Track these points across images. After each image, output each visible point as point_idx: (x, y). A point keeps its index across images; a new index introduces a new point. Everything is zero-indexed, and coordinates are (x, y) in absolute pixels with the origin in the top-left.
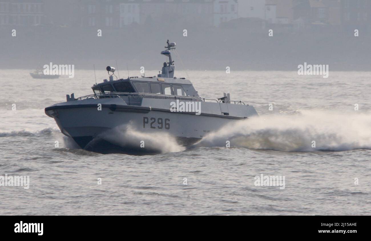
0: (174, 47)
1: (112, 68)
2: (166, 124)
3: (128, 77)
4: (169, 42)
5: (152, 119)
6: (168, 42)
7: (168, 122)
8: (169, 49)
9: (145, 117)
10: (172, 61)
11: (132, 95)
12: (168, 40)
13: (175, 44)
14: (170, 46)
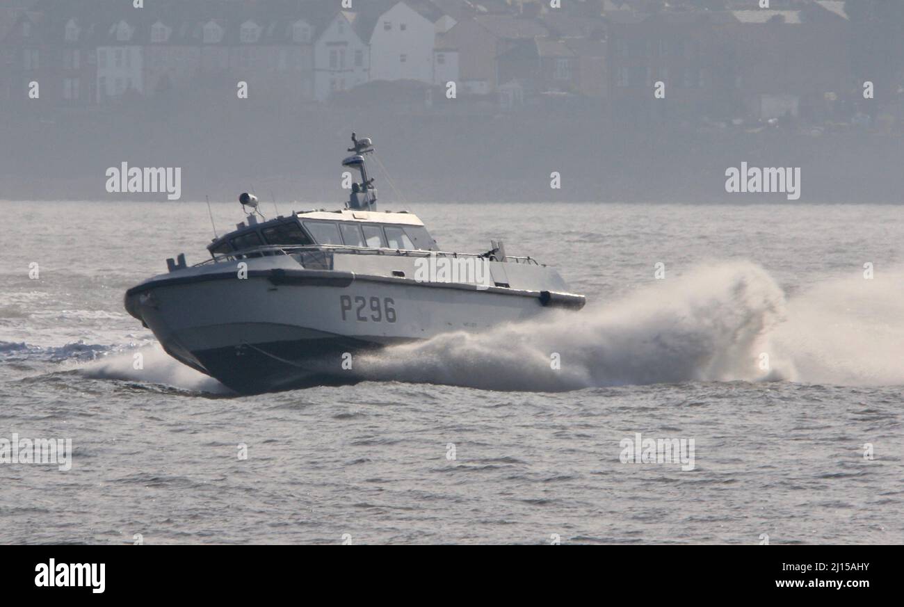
0: (368, 149)
1: (251, 196)
2: (388, 310)
3: (293, 212)
4: (356, 138)
5: (357, 299)
6: (353, 139)
7: (390, 305)
8: (359, 153)
9: (344, 296)
10: (368, 179)
11: (307, 250)
12: (354, 134)
13: (371, 142)
14: (360, 146)
